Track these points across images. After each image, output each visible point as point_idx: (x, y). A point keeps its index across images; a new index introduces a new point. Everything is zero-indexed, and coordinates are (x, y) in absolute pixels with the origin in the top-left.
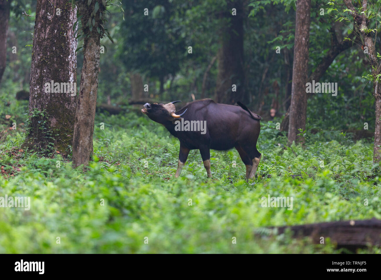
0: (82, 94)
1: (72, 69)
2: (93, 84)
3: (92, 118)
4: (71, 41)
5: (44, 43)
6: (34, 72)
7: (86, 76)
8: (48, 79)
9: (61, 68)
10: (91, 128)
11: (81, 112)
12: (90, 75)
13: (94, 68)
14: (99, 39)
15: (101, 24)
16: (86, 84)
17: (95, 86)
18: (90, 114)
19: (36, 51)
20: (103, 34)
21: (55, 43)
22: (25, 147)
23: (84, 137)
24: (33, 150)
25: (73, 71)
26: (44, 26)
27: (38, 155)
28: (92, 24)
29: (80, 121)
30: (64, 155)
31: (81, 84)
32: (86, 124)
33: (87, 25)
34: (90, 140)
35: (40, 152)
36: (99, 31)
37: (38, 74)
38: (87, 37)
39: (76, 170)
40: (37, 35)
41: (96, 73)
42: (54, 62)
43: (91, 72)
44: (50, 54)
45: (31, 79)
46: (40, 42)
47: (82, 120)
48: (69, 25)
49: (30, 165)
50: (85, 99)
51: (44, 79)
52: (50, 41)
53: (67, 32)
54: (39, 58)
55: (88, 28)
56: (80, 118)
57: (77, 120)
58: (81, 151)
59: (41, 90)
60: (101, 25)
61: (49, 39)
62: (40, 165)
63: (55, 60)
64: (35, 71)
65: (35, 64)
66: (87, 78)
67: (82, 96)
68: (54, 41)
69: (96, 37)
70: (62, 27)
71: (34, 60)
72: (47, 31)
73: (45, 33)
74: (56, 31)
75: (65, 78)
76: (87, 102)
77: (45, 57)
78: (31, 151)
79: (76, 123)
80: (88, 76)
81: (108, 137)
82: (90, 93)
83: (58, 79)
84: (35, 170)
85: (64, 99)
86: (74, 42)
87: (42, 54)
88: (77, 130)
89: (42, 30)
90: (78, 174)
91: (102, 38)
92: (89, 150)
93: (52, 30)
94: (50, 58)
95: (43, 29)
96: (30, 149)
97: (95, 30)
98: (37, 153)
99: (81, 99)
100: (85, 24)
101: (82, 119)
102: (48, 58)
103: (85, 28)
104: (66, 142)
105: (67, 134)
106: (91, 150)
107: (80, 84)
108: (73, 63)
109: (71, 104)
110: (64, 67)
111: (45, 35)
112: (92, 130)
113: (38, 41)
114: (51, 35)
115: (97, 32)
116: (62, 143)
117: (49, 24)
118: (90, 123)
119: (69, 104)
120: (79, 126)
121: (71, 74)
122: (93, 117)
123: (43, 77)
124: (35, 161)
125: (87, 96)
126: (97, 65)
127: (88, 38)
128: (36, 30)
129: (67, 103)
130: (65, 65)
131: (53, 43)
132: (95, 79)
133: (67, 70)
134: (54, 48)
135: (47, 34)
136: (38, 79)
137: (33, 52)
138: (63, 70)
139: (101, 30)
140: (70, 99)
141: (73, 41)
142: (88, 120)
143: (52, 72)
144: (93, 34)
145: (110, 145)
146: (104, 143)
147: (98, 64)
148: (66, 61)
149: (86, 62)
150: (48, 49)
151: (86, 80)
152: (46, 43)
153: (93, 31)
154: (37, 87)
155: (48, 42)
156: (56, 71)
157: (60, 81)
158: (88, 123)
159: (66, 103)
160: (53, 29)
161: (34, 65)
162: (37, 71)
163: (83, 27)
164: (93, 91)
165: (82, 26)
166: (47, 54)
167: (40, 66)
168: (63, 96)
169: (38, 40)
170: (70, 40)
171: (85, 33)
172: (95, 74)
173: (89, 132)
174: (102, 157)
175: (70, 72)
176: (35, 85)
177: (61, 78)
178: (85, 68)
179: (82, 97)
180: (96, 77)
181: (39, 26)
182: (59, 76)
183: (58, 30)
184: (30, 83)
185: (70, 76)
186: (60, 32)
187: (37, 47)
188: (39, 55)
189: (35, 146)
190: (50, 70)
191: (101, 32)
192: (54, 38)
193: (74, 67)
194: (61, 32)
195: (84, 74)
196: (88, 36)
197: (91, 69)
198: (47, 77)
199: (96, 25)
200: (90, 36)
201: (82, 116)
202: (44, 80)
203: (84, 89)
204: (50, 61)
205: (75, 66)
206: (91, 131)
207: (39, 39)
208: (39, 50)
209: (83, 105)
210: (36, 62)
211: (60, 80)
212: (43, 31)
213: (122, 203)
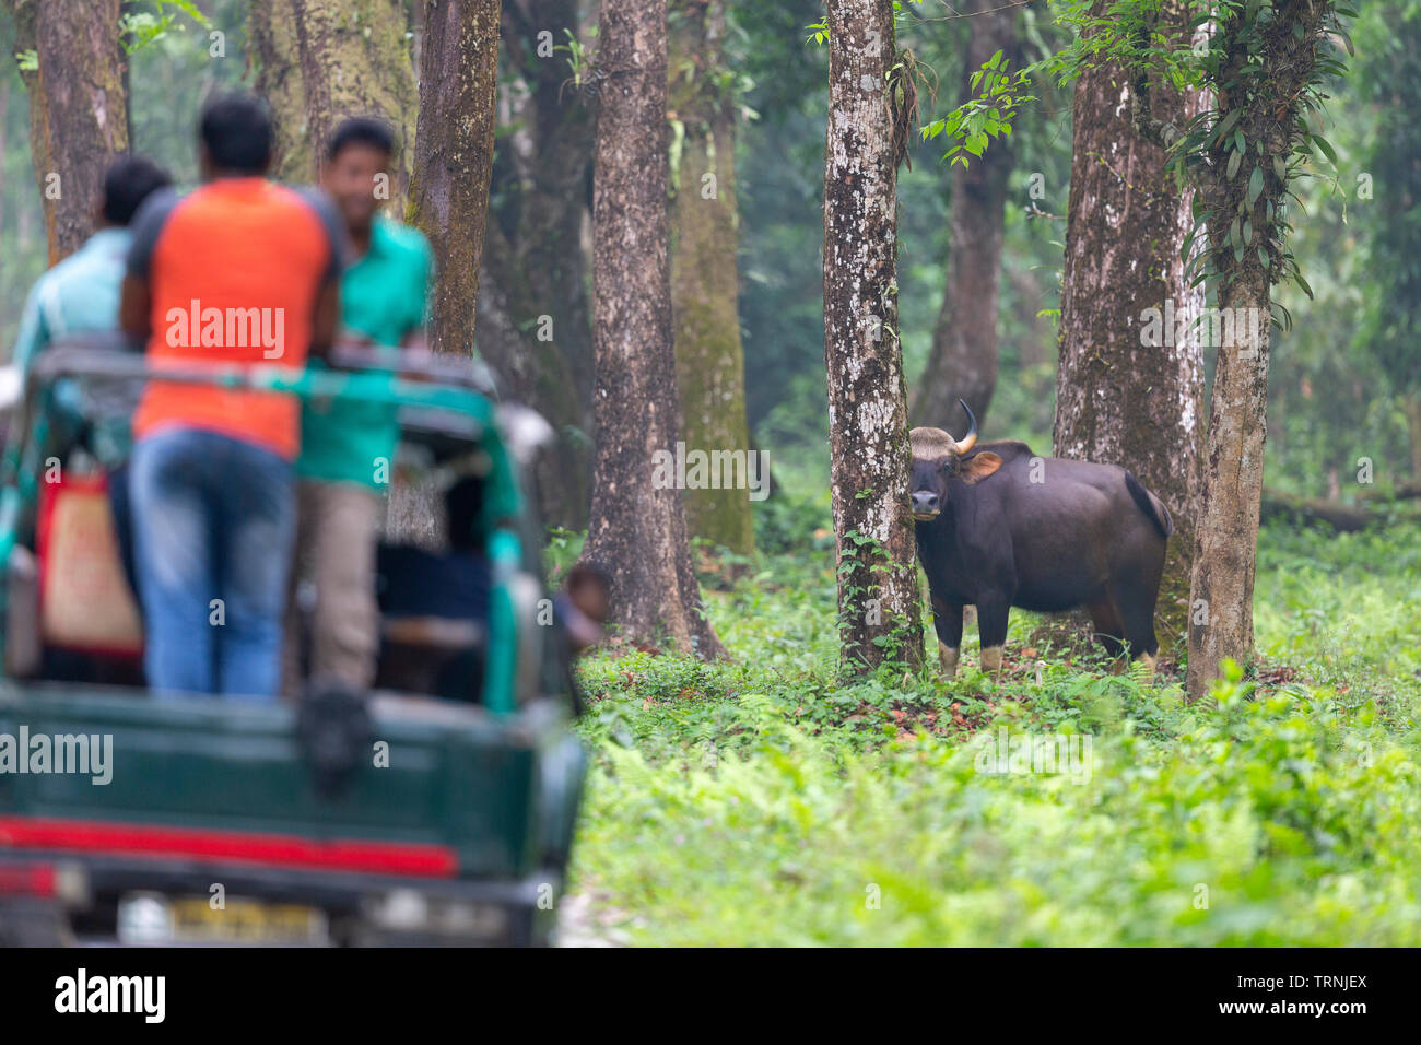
0: (1215, 466)
1: (1187, 385)
2: (1250, 434)
3: (1249, 542)
4: (1183, 294)
5: (1096, 303)
6: (1067, 398)
7: (1227, 406)
8: (1111, 418)
9: (1153, 385)
10: (1246, 574)
11: (1213, 525)
12: (1238, 402)
13: (1251, 380)
14: (1266, 289)
15: (1270, 237)
16: (1226, 432)
17: (1257, 436)
18: (1241, 530)
19: (1071, 330)
20: (1279, 269)
21: (1131, 302)
22: (1041, 641)
23: (1223, 603)
24: (1067, 650)
25: (1193, 394)
26: (1095, 250)
27: (1084, 666)
28: (1243, 239)
29: (1211, 552)
30: (1168, 663)
31: (1212, 433)
32: (1231, 562)
33: (1226, 242)
34: (1243, 613)
35: (1090, 657)
36: (1265, 260)
37: (1078, 404)
38: (1226, 279)
39: (1193, 712)
40: (1075, 279)
41: (1259, 395)
42: (1129, 365)
43: (1244, 392)
44: (1116, 338)
45: (1058, 421)
46: (1084, 300)
47: (1215, 550)
48: (1176, 242)
49: (1046, 697)
50: (1223, 480)
51: (1098, 419)
52: (1117, 296)
53: (1169, 267)
54: (1082, 351)
55: (1229, 252)
56: (1211, 542)
57: (1200, 549)
58: (1214, 651)
59: (1090, 454)
60: (1271, 240)
61: (1113, 290)
62: (1078, 698)
63: (1134, 358)
64: (1071, 395)
65: (1070, 372)
66: (1229, 412)
67: (1214, 470)
68: (1129, 296)
69: (1255, 280)
70: (1154, 252)
71: (1064, 358)
72: (1107, 265)
73: (1100, 271)
74: (1134, 264)
75: (1166, 416)
76: (1232, 492)
77: (1101, 349)
78: (1059, 654)
79: (1198, 559)
80: (1234, 407)
81: (1321, 605)
82: (1240, 462)
83: (1143, 420)
84: (1061, 713)
85: (1166, 482)
86: (1193, 300)
87: (1093, 338)
88: (1202, 582)
89: (1089, 263)
90: (1198, 723)
91: (1275, 282)
92: (1240, 647)
93: (1122, 262)
94: (1118, 352)
95: (1092, 257)
96: (1056, 647)
97: (1251, 257)
98: (1082, 660)
99: (1212, 483)
100: (1220, 239)
101: (1217, 546)
102: (1110, 353)
103: (1221, 251)
104: (1173, 622)
105: (1175, 597)
106: (1247, 644)
107: (1208, 433)
108: (1191, 365)
109: (1187, 501)
110: (1162, 380)
111: (1100, 276)
112: (1251, 582)
113: (1077, 297)
114: (1119, 275)
115: (1260, 264)
116: (1163, 624)
117: (1112, 243)
118: (1242, 559)
119: (1181, 499)
120: (1206, 570)
121: (1185, 402)
122: (1250, 538)
123: (1095, 412)
124: (1062, 684)
125: (1229, 471)
126: (1263, 369)
127: (1231, 285)
128: (1071, 261)
129: (1174, 497)
130: (1167, 373)
131: (1125, 301)
132: (1255, 416)
133: (1173, 390)
134: (1130, 319)
135: (1105, 274)
136: (1079, 422)
137: (1061, 332)
138: (1158, 390)
139: (1270, 256)
140: (1185, 484)
141: (1192, 294)
142: (1236, 551)
143: (1125, 396)
144: (1246, 272)
145: (1324, 631)
146: (1307, 625)
147: (1264, 366)
148: (1167, 360)
149: (1226, 362)
150: (1109, 323)
151: (1226, 418)
152: (1102, 303)
153: (1245, 262)
154: (1076, 447)
155: (1109, 301)
156: (1139, 393)
157: (1151, 424)
158: (1236, 559)
159: (1171, 495)
160: (1124, 258)
161: (1067, 375)
162: (1075, 395)
163: (1214, 250)
164: (1251, 455)
165: (1211, 247)
166: (1108, 338)
167: (1085, 379)
168: (1162, 472)
169: (1077, 294)
170: (1180, 294)
171: (1221, 270)
172: (1255, 400)
173: (1239, 587)
174: (1292, 669)
175: (1181, 395)
176: (1070, 441)
177: (1154, 415)
178: (1224, 380)
179: (1215, 475)
180: (1260, 410)
181: (1080, 249)
182: (1146, 409)
183: (1139, 262)
184: (1054, 435)
185: (1183, 408)
186: (1149, 267)
187: (1074, 317)
188: (1080, 341)
189: (1074, 636)
190: (1118, 389)
191: (1271, 262)
192: (1129, 286)
193: (1195, 379)
194: (1151, 268)
195: (1219, 400)
196: (1231, 279)
197: (1243, 385)
198: (1109, 411)
199: (1254, 241)
200: (1236, 279)
201: (1216, 538)
202: (1100, 422)
203: (1219, 449)
204: (1117, 361)
205: (1198, 377)
206: (1246, 583)
207: (1081, 291)
208: (1081, 326)
209: (1220, 500)
210: (1071, 364)
211: (1152, 422)
212: (1093, 264)
213: (1313, 815)
